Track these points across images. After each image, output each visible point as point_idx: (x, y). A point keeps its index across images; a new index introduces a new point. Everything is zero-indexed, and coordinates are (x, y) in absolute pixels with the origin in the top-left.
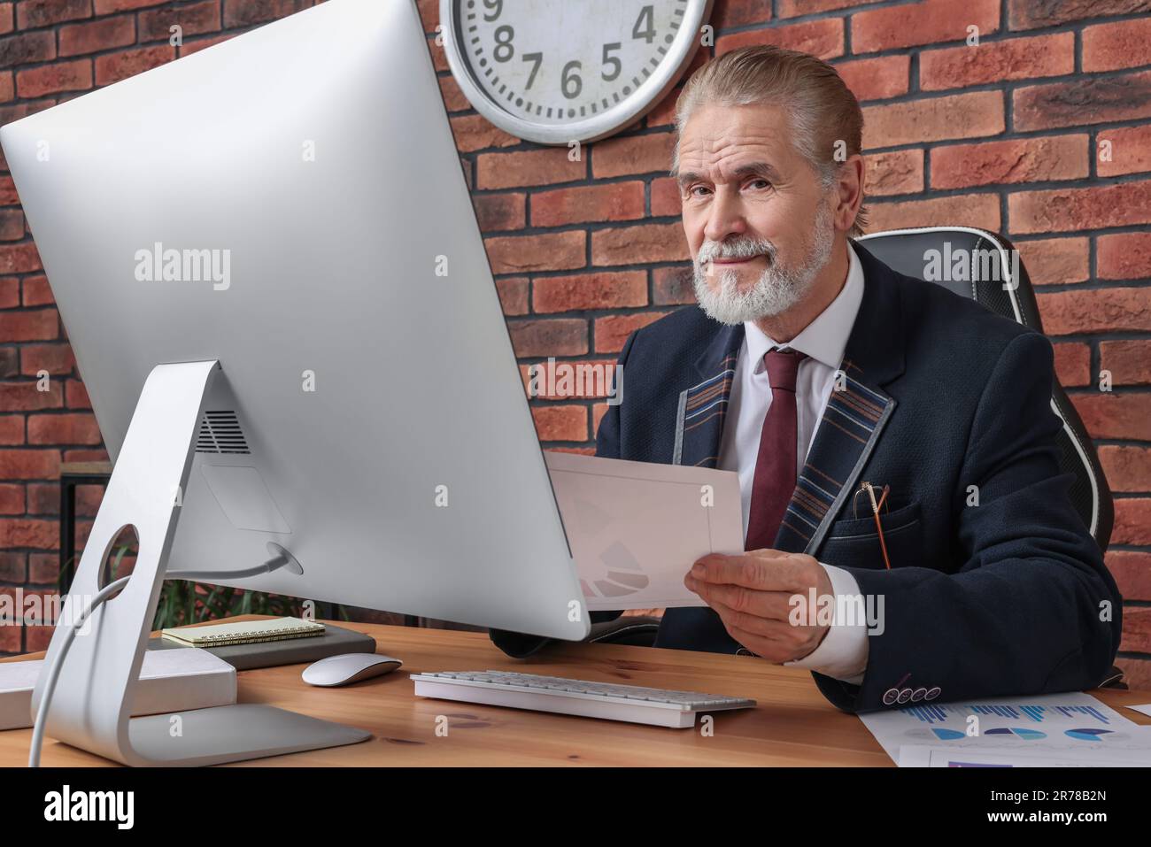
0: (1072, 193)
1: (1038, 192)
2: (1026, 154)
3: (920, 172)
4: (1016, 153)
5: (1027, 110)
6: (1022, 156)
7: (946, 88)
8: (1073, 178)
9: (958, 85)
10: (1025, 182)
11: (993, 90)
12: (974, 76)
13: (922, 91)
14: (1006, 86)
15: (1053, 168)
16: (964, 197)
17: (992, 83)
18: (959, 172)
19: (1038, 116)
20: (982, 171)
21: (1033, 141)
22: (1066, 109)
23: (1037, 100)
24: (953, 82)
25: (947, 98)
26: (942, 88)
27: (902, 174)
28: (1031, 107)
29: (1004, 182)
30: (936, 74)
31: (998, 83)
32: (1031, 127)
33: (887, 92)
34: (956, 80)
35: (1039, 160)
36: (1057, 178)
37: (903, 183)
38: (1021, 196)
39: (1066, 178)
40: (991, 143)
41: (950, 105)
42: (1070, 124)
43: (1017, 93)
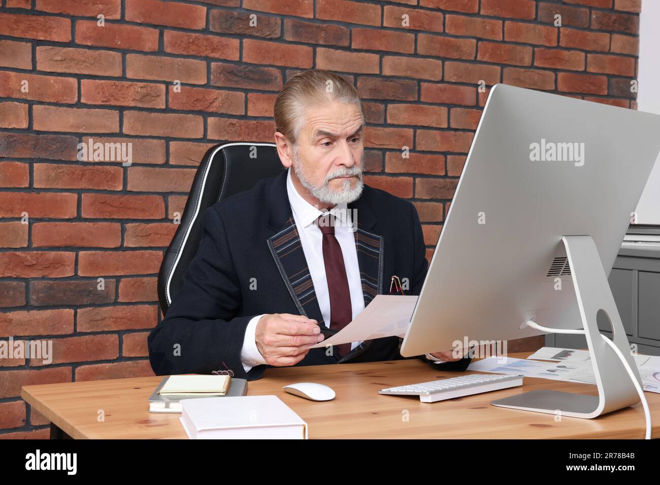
0: (237, 122)
1: (222, 119)
2: (217, 98)
3: (164, 97)
4: (213, 97)
5: (218, 75)
6: (215, 99)
7: (178, 53)
8: (238, 114)
9: (185, 53)
10: (216, 113)
11: (201, 60)
12: (193, 50)
13: (165, 52)
14: (208, 60)
15: (229, 108)
16: (186, 115)
17: (201, 56)
18: (184, 102)
19: (223, 79)
20: (195, 103)
21: (221, 91)
22: (235, 79)
23: (224, 71)
24: (183, 51)
25: (179, 59)
26: (176, 53)
27: (154, 97)
28: (220, 74)
29: (206, 110)
30: (173, 45)
31: (204, 57)
32: (219, 84)
33: (147, 48)
34: (184, 50)
35: (223, 102)
36: (231, 113)
37: (154, 102)
38: (214, 119)
39: (235, 114)
40: (200, 89)
41: (180, 63)
42: (237, 86)
43: (213, 65)
